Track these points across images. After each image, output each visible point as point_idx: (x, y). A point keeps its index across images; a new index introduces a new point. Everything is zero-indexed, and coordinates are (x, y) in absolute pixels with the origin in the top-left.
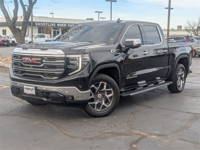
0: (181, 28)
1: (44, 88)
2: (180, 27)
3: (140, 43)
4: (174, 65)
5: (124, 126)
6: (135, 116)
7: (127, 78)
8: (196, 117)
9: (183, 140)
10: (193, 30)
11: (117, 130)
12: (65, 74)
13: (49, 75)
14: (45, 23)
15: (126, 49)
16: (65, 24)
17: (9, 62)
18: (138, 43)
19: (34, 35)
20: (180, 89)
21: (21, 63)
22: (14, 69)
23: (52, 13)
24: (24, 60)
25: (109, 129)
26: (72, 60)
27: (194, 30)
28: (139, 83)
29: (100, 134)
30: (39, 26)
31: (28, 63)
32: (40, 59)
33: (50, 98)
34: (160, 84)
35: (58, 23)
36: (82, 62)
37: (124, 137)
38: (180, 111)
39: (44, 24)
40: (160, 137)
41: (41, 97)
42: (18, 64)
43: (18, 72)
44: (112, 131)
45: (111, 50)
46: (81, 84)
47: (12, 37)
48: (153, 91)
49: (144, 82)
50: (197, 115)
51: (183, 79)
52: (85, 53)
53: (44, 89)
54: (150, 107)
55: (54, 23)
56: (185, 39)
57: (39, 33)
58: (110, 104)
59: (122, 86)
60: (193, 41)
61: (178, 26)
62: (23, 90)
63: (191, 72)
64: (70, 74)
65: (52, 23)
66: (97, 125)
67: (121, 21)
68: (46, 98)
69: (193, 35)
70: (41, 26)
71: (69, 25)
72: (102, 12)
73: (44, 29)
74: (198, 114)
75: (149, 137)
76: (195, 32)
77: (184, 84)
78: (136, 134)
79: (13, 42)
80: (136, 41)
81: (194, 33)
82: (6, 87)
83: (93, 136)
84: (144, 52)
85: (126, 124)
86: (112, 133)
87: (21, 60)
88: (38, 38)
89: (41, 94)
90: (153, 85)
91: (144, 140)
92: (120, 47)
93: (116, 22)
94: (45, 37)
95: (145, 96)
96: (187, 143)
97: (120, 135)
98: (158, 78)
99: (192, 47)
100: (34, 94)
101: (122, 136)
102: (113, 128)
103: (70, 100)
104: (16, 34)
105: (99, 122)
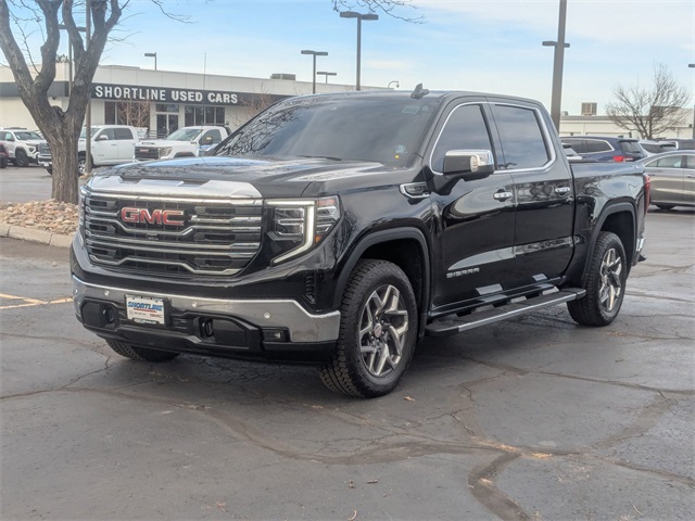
0: (594, 111)
1: (195, 302)
2: (589, 109)
3: (492, 162)
4: (589, 235)
5: (443, 424)
6: (474, 396)
7: (449, 275)
8: (666, 400)
9: (631, 467)
10: (638, 120)
11: (424, 437)
12: (262, 261)
13: (208, 262)
14: (130, 87)
15: (447, 181)
16: (197, 94)
17: (27, 222)
18: (483, 164)
19: (95, 130)
20: (607, 314)
21: (115, 225)
22: (93, 245)
23: (154, 55)
24: (128, 215)
25: (397, 434)
26: (282, 217)
27: (641, 120)
28: (482, 291)
29: (372, 447)
30: (108, 97)
31: (139, 226)
32: (182, 213)
33: (213, 334)
34: (546, 296)
35: (175, 90)
36: (316, 221)
37: (450, 456)
38: (614, 383)
39: (125, 93)
40: (560, 459)
41: (182, 331)
42: (105, 229)
43: (106, 253)
44: (408, 438)
45: (402, 186)
46: (313, 291)
47: (16, 133)
48: (520, 319)
49: (498, 288)
50: (668, 396)
51: (618, 282)
52: (323, 195)
53: (194, 305)
54: (516, 370)
55: (159, 89)
56: (613, 150)
57: (106, 123)
58: (399, 358)
59: (432, 300)
60: (639, 158)
61: (584, 105)
62: (125, 310)
63: (642, 259)
64: (277, 261)
65: (155, 88)
66: (358, 421)
67: (427, 92)
68: (201, 336)
69: (635, 135)
70: (114, 97)
71: (212, 98)
72: (326, 54)
73: (127, 110)
74: (672, 391)
75: (524, 456)
76: (642, 124)
77: (619, 299)
78: (483, 448)
79: (20, 151)
80: (479, 158)
81: (640, 131)
82: (35, 302)
83: (353, 454)
84: (500, 191)
85: (449, 419)
86: (408, 443)
87: (115, 214)
88: (110, 139)
89: (183, 321)
90: (524, 298)
91: (511, 464)
92: (425, 175)
93: (410, 94)
94: (132, 138)
95: (495, 334)
96: (645, 474)
97: (435, 452)
98: (539, 277)
99: (644, 178)
100: (162, 321)
101: (442, 455)
102: (412, 431)
103: (278, 340)
104: (48, 126)
105: (362, 413)
